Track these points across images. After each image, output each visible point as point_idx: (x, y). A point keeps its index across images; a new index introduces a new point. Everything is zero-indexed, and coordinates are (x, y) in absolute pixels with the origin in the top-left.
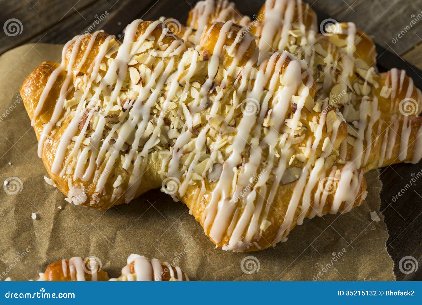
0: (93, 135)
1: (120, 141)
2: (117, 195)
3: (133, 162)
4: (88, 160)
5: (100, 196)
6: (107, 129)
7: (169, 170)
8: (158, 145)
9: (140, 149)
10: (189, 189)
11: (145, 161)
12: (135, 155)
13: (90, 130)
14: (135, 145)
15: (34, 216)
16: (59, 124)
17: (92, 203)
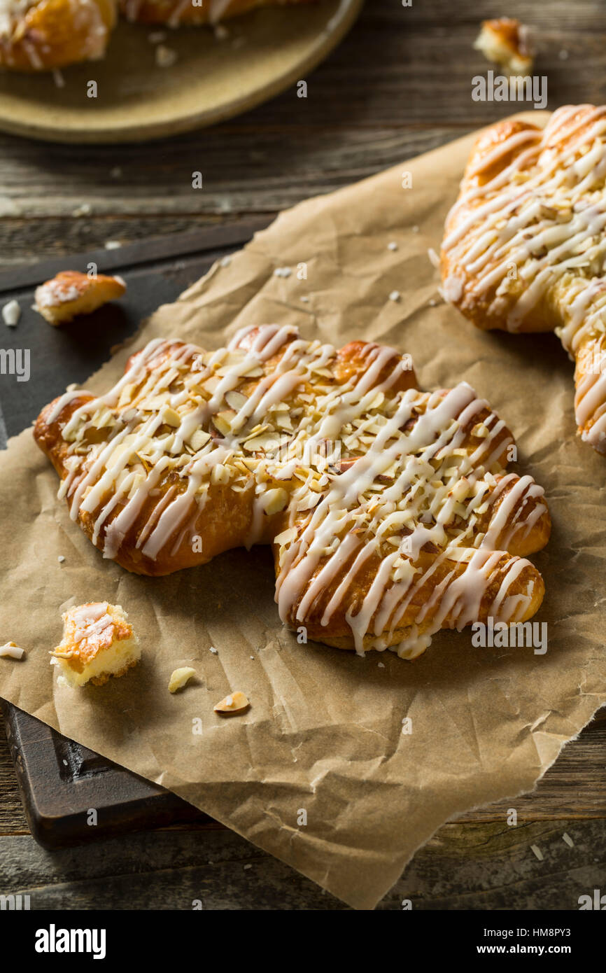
0: (514, 220)
1: (537, 241)
2: (498, 307)
3: (537, 272)
4: (488, 247)
5: (477, 299)
6: (535, 221)
7: (573, 305)
8: (583, 268)
9: (559, 261)
10: (586, 338)
11: (552, 278)
12: (545, 265)
13: (514, 213)
14: (553, 254)
15: (394, 296)
16: (489, 196)
17: (464, 305)
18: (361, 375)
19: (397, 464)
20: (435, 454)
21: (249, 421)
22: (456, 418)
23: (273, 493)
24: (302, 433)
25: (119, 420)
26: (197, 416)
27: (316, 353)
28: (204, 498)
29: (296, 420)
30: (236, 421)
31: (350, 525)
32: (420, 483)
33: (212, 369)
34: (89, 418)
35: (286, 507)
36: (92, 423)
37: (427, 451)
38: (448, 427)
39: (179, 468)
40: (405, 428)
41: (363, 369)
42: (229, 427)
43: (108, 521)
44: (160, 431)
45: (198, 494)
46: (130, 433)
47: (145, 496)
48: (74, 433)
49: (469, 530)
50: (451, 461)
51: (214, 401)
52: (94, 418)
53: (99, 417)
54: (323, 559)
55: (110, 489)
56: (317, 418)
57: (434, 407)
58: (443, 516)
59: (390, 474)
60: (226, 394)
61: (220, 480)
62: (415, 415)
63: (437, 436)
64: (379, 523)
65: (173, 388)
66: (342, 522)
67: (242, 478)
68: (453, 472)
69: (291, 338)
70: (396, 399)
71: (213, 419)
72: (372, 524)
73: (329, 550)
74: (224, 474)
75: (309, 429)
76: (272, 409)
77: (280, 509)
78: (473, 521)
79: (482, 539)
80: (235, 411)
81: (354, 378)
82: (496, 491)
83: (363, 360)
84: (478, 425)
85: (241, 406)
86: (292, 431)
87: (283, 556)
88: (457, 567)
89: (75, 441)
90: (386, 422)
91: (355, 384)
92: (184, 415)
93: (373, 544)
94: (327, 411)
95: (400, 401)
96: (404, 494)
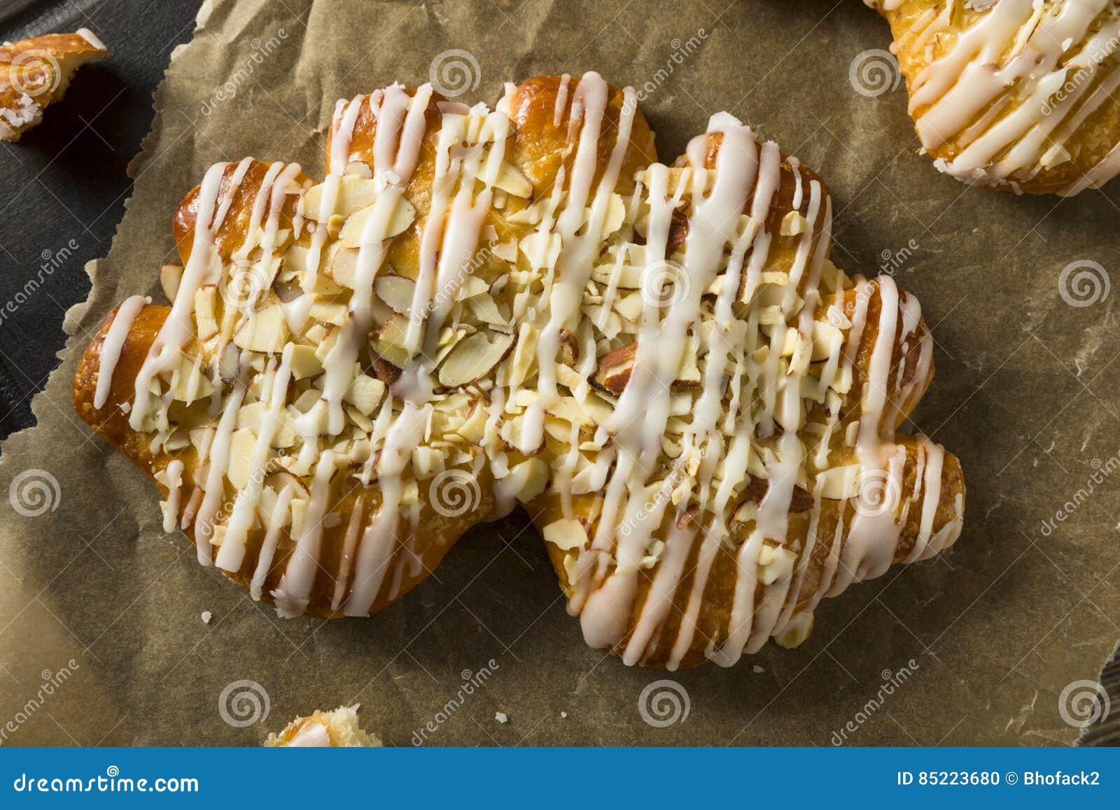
18: (569, 162)
19: (694, 346)
20: (739, 293)
21: (432, 328)
22: (747, 210)
23: (522, 471)
24: (525, 330)
25: (217, 379)
26: (346, 348)
27: (483, 139)
28: (416, 510)
29: (504, 297)
30: (410, 336)
31: (670, 510)
32: (739, 370)
33: (330, 228)
34: (165, 387)
35: (549, 484)
36: (174, 393)
37: (724, 285)
38: (740, 230)
39: (357, 466)
40: (673, 248)
41: (569, 150)
42: (403, 352)
43: (272, 581)
44: (294, 391)
45: (403, 506)
46: (243, 403)
47: (320, 532)
48: (150, 420)
49: (833, 420)
50: (765, 296)
51: (359, 303)
52: (174, 382)
53: (181, 383)
54: (644, 578)
55: (254, 524)
56: (538, 289)
57: (707, 193)
58: (791, 415)
59: (690, 374)
60: (374, 285)
61: (431, 471)
62: (679, 221)
63: (727, 250)
64: (713, 491)
65: (281, 289)
66: (657, 509)
67: (466, 458)
68: (774, 316)
69: (433, 119)
70: (639, 189)
71: (371, 342)
72: (704, 495)
73: (650, 561)
74: (434, 460)
75: (532, 313)
76: (462, 295)
77: (540, 489)
78: (835, 405)
79: (858, 430)
80: (401, 315)
81: (561, 173)
82: (855, 337)
83: (563, 129)
84: (788, 216)
85: (408, 301)
86: (507, 327)
87: (573, 570)
88: (842, 507)
89: (156, 432)
90: (643, 253)
91: (566, 185)
92: (325, 353)
93: (717, 531)
94: (551, 274)
95: (645, 191)
96: (725, 402)
